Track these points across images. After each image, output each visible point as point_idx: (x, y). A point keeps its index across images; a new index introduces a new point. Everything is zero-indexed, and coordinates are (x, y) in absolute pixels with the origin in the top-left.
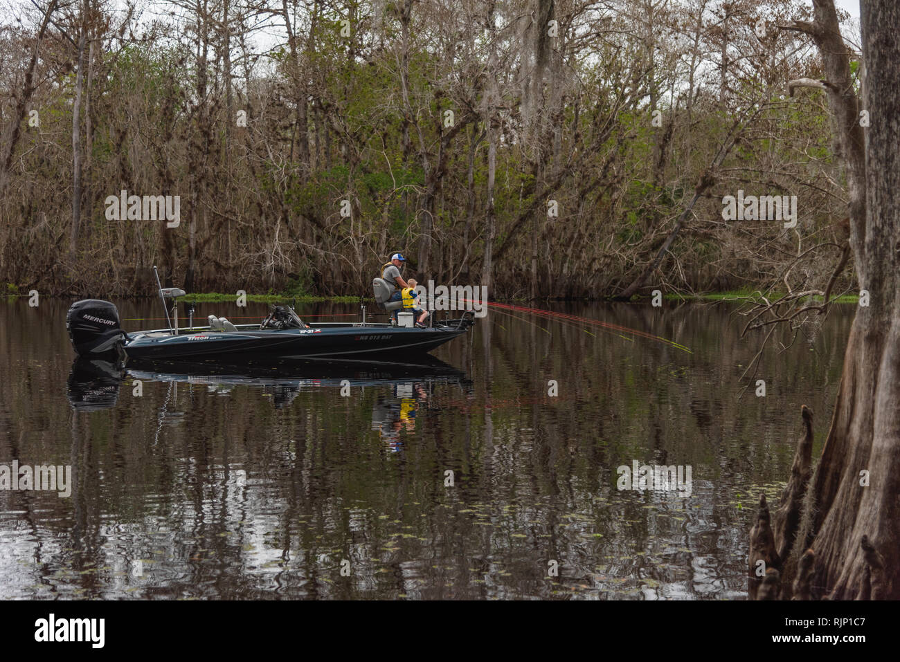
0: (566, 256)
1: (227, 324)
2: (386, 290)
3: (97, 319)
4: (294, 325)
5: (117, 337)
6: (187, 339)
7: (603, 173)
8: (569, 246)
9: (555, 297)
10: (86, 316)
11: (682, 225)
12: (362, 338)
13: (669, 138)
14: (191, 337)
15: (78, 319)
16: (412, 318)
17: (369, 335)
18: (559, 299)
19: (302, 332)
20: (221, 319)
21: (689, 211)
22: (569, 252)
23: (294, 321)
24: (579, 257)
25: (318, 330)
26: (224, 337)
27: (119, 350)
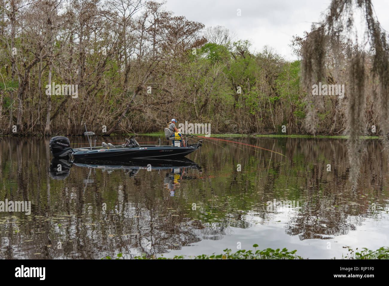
0: (82, 118)
1: (112, 146)
2: (170, 133)
3: (62, 144)
4: (137, 146)
5: (69, 151)
6: (97, 151)
7: (97, 84)
8: (83, 114)
9: (78, 134)
10: (57, 143)
11: (130, 106)
12: (162, 151)
13: (129, 71)
14: (99, 151)
15: (54, 144)
16: (180, 143)
17: (165, 150)
18: (79, 135)
19: (140, 148)
20: (109, 144)
21: (133, 100)
22: (83, 116)
23: (137, 145)
24: (87, 119)
25: (146, 148)
26: (111, 151)
27: (70, 156)
